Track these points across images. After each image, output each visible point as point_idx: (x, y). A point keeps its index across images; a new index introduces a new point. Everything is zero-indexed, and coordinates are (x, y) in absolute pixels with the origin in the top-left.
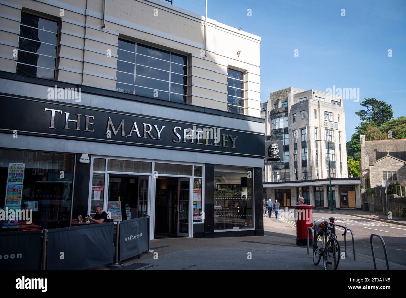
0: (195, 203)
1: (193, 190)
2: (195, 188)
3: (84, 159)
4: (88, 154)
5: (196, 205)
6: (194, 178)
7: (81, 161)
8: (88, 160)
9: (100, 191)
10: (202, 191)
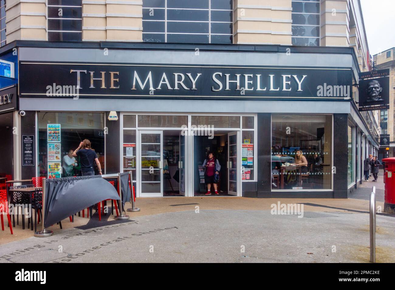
0: (245, 159)
1: (241, 144)
2: (245, 142)
3: (113, 116)
4: (117, 112)
5: (246, 162)
6: (242, 131)
7: (110, 119)
8: (116, 117)
9: (132, 148)
10: (253, 145)
